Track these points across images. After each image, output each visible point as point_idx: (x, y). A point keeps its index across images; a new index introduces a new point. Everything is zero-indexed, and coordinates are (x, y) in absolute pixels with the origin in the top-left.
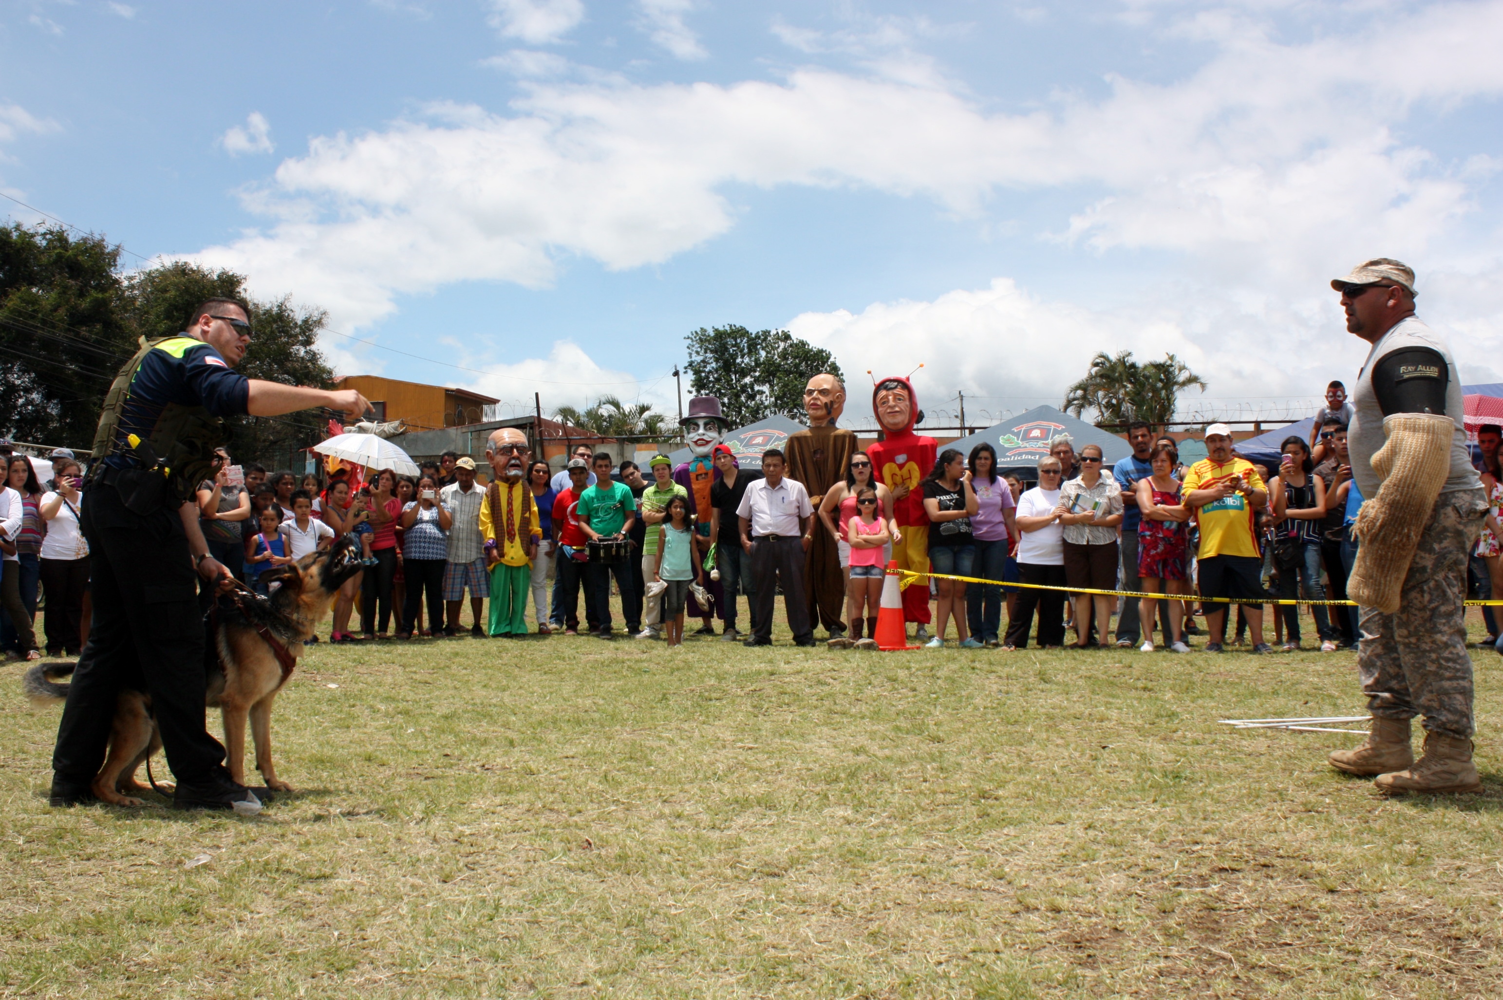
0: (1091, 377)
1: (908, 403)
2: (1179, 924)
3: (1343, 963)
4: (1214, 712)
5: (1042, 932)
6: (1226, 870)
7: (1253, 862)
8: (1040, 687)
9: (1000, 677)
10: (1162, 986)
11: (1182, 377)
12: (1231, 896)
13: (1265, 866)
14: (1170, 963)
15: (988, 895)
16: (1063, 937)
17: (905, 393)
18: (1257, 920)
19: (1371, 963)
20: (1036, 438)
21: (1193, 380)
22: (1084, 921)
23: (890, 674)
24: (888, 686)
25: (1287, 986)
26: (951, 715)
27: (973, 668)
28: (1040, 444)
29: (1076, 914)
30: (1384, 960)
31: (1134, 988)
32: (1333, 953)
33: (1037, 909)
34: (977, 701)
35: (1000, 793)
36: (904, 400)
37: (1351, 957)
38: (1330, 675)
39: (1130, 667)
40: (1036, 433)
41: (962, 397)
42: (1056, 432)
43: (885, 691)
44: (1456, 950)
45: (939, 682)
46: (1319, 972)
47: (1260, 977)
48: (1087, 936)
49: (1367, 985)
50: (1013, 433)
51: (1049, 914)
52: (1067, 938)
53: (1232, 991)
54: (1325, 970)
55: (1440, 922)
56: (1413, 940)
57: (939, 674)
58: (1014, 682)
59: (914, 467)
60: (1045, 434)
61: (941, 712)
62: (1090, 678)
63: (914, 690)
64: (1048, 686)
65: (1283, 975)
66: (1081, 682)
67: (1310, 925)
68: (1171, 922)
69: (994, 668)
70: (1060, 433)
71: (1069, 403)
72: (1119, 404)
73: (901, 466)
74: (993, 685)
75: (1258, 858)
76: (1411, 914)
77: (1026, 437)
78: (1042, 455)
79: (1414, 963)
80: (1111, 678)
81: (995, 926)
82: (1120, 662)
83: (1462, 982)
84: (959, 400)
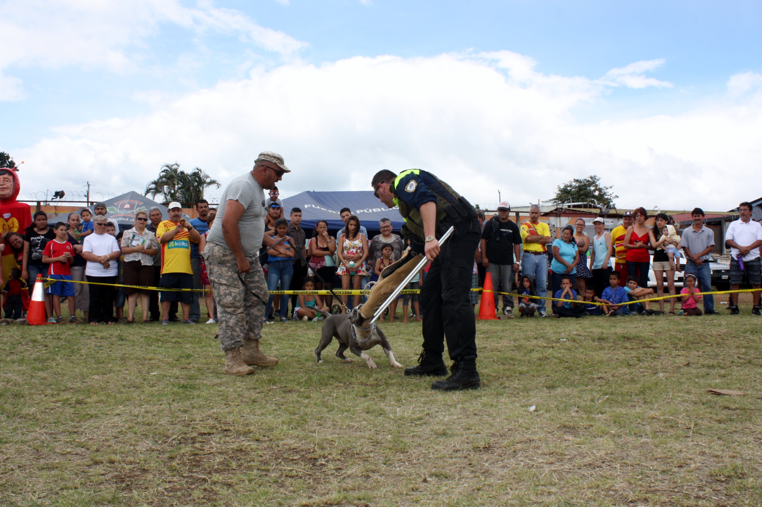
0: (161, 178)
1: (12, 183)
2: (178, 464)
3: (260, 476)
4: (210, 353)
5: (103, 475)
6: (206, 434)
7: (220, 429)
8: (119, 343)
9: (97, 338)
10: (166, 497)
11: (208, 180)
12: (207, 447)
13: (226, 430)
14: (171, 485)
15: (74, 457)
16: (115, 476)
17: (11, 178)
18: (219, 459)
19: (273, 475)
20: (127, 209)
21: (213, 182)
22: (127, 467)
23: (32, 338)
24: (31, 345)
25: (230, 490)
26: (66, 359)
27: (82, 334)
28: (130, 212)
29: (123, 464)
30: (280, 473)
31: (150, 500)
32: (255, 472)
33: (102, 463)
34: (83, 352)
35: (88, 400)
36: (10, 181)
37: (264, 473)
38: (271, 333)
39: (170, 331)
40: (127, 206)
41: (89, 185)
42: (138, 206)
43: (29, 347)
44: (314, 465)
45: (62, 341)
46: (247, 482)
47: (216, 488)
48: (128, 475)
49: (270, 486)
50: (115, 206)
51: (108, 465)
52: (116, 476)
53: (202, 496)
54: (250, 481)
55: (308, 451)
56: (294, 462)
57: (61, 337)
58: (105, 340)
59: (15, 221)
60: (132, 207)
61: (61, 358)
62: (147, 337)
63: (46, 346)
64: (124, 342)
65: (229, 485)
66: (142, 340)
67: (245, 459)
68: (174, 464)
69: (94, 333)
70: (140, 206)
71: (148, 191)
72: (175, 193)
73: (7, 220)
74: (92, 343)
75: (223, 426)
76: (294, 449)
77: (122, 208)
78: (130, 218)
79: (294, 473)
80: (158, 337)
81: (76, 474)
82: (165, 329)
83: (315, 480)
84: (87, 187)
